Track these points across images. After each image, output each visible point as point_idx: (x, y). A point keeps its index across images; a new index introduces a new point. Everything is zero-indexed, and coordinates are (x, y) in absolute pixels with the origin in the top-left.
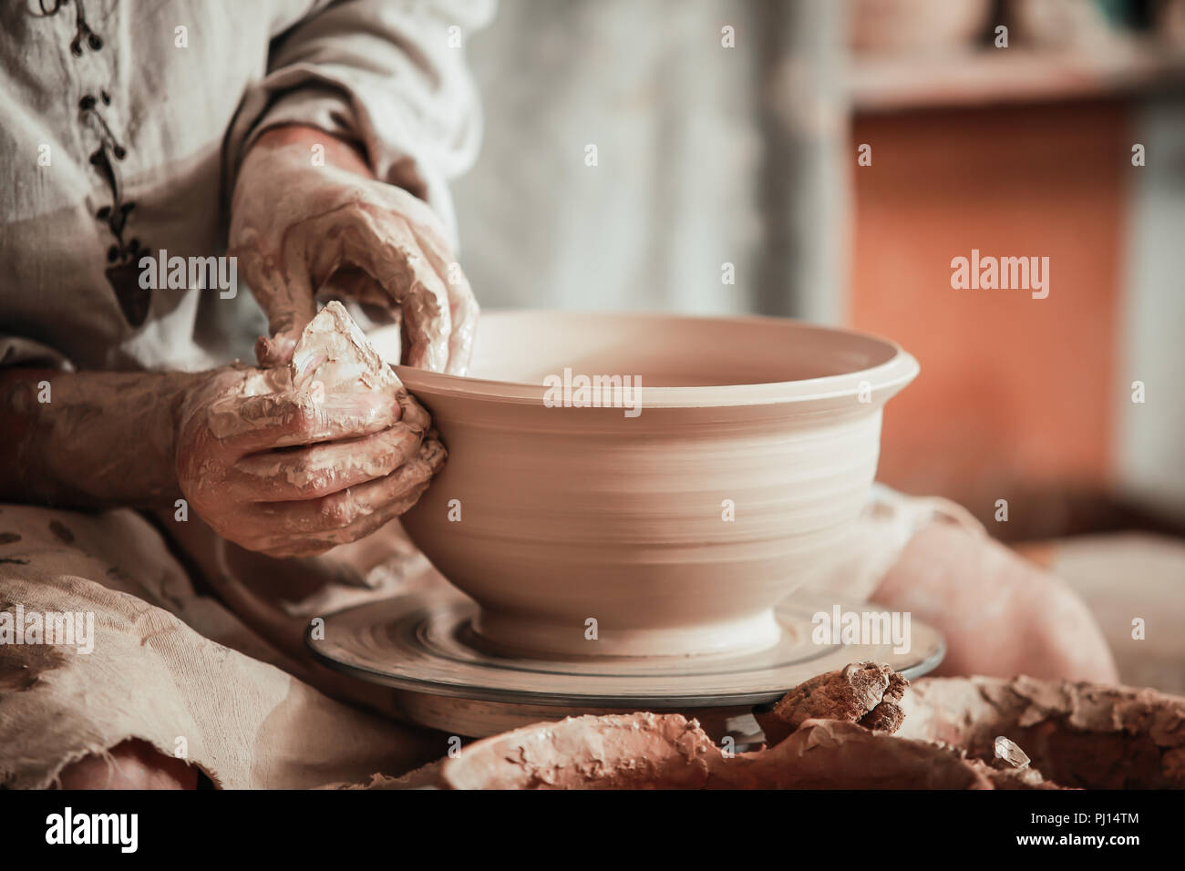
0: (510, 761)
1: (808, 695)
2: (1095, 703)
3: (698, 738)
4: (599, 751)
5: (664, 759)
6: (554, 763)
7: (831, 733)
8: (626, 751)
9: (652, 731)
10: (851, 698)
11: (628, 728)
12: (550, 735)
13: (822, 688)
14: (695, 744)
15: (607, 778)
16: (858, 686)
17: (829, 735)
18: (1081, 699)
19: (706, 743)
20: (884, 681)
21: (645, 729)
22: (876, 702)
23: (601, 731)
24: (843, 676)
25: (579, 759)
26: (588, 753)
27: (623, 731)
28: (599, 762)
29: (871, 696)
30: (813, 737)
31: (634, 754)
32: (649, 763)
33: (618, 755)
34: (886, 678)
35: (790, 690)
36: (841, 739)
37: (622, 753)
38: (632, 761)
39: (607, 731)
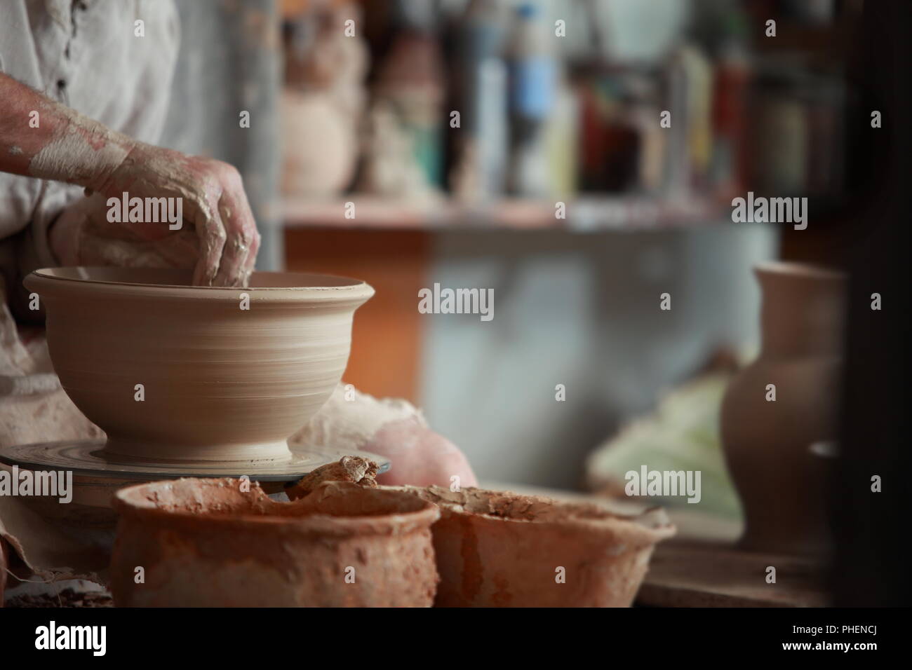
0: (150, 499)
1: (319, 475)
2: (478, 498)
3: (258, 492)
4: (200, 498)
5: (238, 504)
6: (174, 503)
7: (338, 489)
8: (216, 499)
9: (231, 488)
10: (347, 475)
11: (217, 485)
12: (171, 487)
13: (328, 471)
14: (256, 496)
15: (204, 513)
16: (350, 468)
17: (337, 490)
18: (470, 496)
19: (262, 495)
20: (366, 465)
21: (226, 487)
22: (361, 477)
23: (201, 487)
24: (341, 463)
25: (188, 502)
26: (193, 499)
27: (213, 488)
28: (200, 504)
29: (357, 473)
30: (327, 491)
31: (221, 501)
32: (229, 507)
33: (211, 501)
34: (367, 463)
35: (308, 474)
36: (344, 491)
37: (213, 500)
38: (219, 505)
39: (204, 487)
